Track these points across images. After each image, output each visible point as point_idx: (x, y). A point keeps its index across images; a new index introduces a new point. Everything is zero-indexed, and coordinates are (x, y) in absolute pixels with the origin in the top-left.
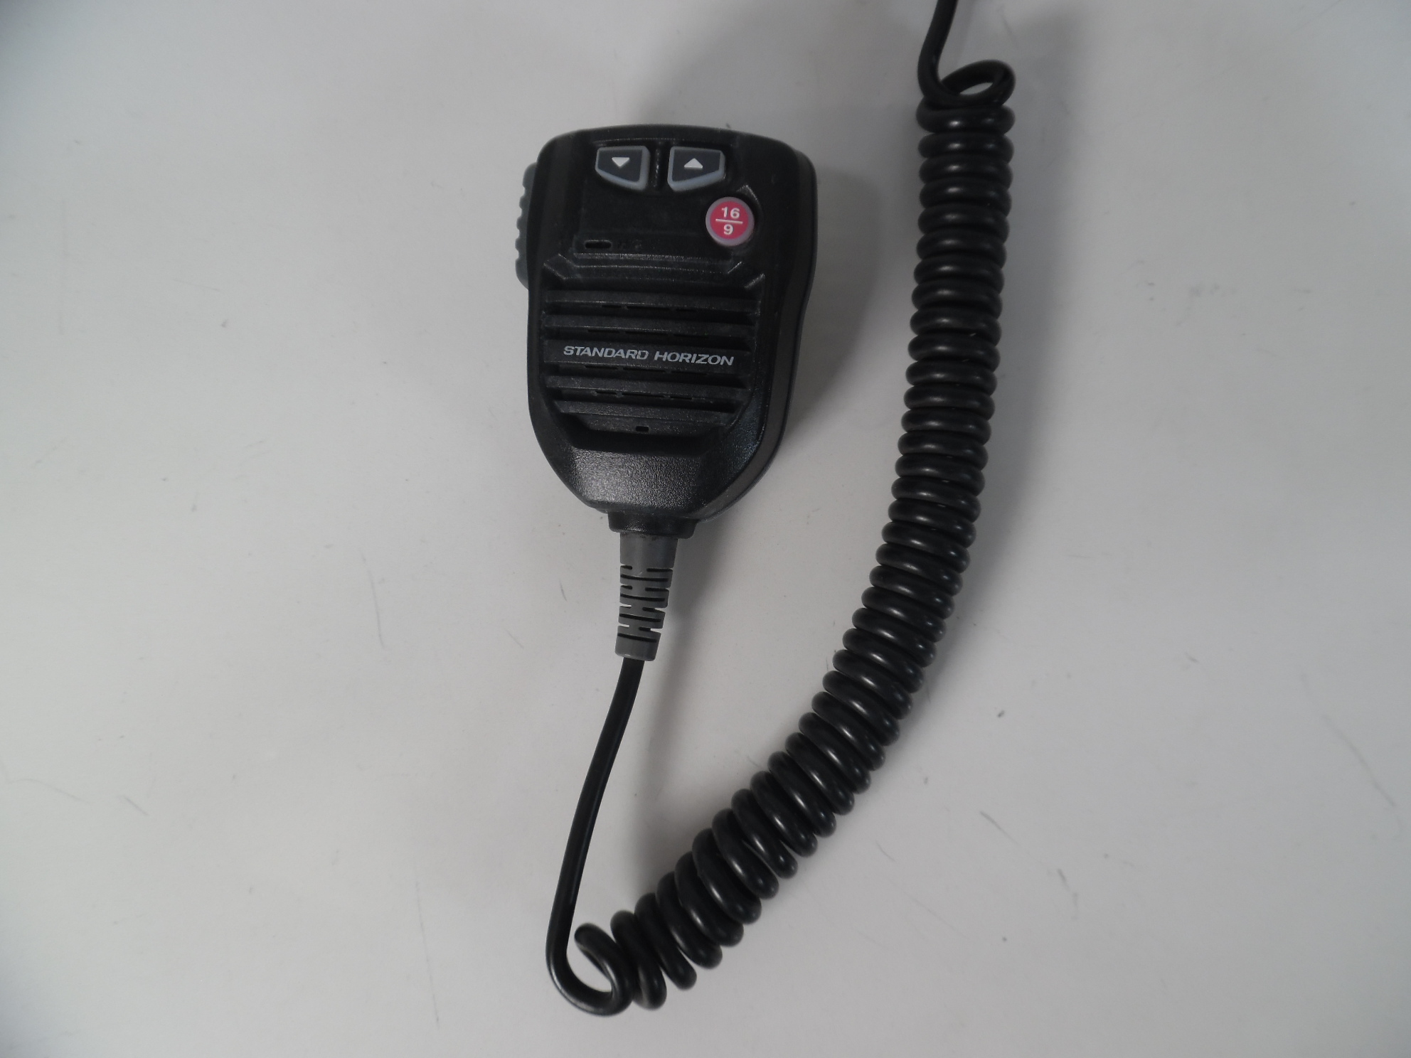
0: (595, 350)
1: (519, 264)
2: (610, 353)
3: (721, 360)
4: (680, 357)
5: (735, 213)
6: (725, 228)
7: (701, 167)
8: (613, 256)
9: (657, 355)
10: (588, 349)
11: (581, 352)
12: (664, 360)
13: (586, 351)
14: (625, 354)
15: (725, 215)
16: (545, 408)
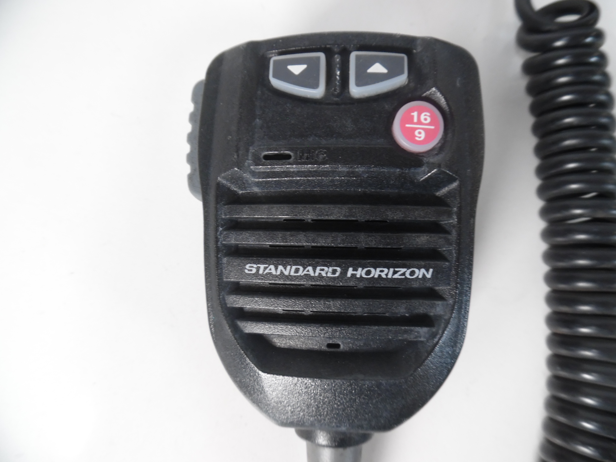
0: (280, 268)
1: (191, 178)
2: (297, 271)
3: (420, 273)
4: (375, 273)
5: (426, 117)
6: (416, 133)
7: (384, 71)
8: (294, 168)
9: (350, 272)
10: (272, 267)
11: (264, 271)
12: (358, 276)
13: (270, 269)
14: (315, 272)
15: (415, 120)
16: (228, 331)
